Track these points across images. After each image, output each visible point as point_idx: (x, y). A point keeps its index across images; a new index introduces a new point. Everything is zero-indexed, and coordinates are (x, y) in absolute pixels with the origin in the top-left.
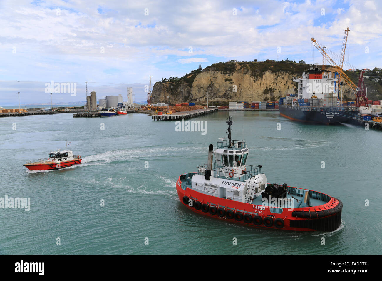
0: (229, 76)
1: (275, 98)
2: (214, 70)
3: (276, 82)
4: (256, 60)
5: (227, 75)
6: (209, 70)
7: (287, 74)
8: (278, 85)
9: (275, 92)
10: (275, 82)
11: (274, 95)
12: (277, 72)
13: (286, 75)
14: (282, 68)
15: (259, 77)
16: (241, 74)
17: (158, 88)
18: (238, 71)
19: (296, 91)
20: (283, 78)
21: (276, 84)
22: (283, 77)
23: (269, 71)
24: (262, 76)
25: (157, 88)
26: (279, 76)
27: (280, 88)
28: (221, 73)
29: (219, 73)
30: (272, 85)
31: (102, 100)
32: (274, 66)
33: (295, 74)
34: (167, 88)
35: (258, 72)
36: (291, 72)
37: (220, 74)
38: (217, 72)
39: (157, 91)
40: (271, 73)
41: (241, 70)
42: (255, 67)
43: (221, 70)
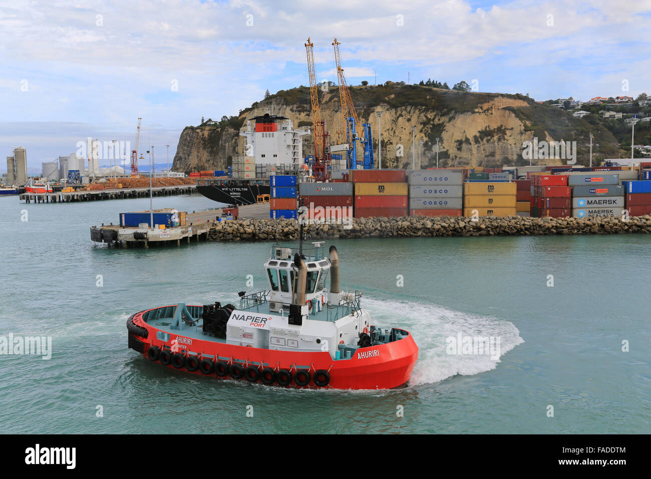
0: (308, 115)
1: (387, 162)
2: (279, 104)
3: (394, 128)
4: (365, 83)
5: (303, 114)
6: (271, 103)
7: (417, 111)
8: (397, 134)
9: (388, 149)
10: (392, 128)
11: (386, 154)
12: (398, 107)
13: (414, 113)
14: (410, 99)
15: (361, 118)
16: (330, 112)
17: (188, 139)
18: (325, 106)
19: (425, 147)
20: (409, 120)
21: (394, 133)
22: (409, 117)
23: (382, 106)
24: (369, 115)
25: (186, 139)
26: (401, 115)
27: (400, 140)
28: (292, 110)
29: (288, 109)
30: (386, 134)
31: (49, 164)
32: (395, 96)
33: (431, 112)
34: (204, 139)
35: (361, 107)
36: (423, 107)
37: (290, 112)
38: (285, 106)
39: (185, 145)
40: (388, 110)
41: (329, 104)
42: (357, 97)
43: (293, 104)
